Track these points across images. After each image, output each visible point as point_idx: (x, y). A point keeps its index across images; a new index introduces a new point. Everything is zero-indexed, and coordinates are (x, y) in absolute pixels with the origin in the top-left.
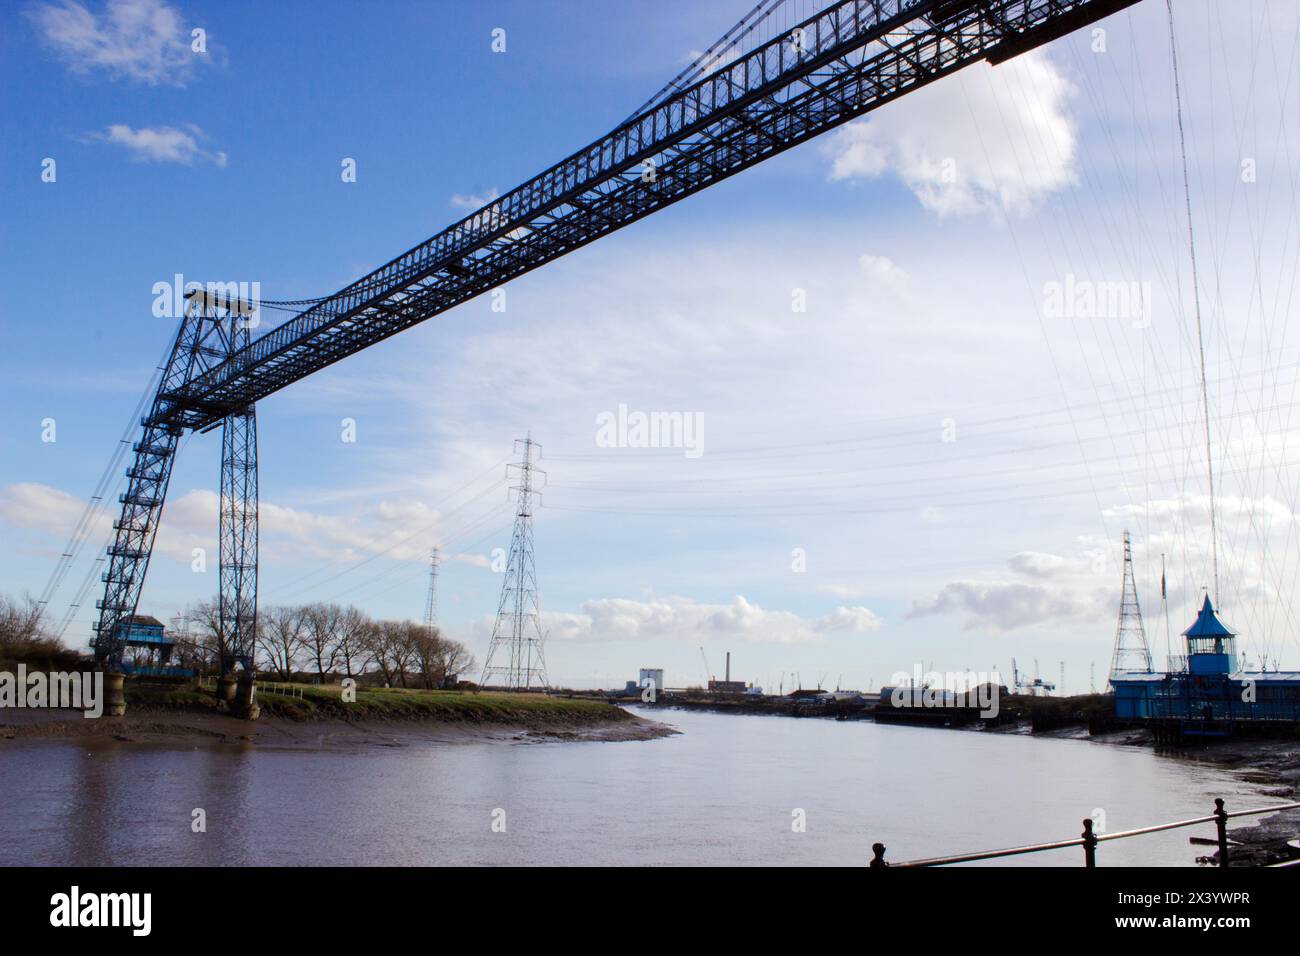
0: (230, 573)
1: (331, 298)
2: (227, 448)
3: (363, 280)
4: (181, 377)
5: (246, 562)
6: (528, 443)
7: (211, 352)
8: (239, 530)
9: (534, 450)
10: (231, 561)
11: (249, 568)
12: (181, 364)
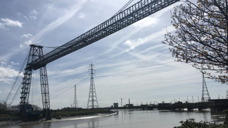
0: (44, 95)
1: (61, 47)
2: (41, 73)
3: (67, 44)
4: (31, 61)
5: (46, 92)
6: (92, 65)
7: (36, 56)
8: (45, 87)
9: (93, 66)
10: (44, 92)
11: (47, 93)
12: (31, 58)
